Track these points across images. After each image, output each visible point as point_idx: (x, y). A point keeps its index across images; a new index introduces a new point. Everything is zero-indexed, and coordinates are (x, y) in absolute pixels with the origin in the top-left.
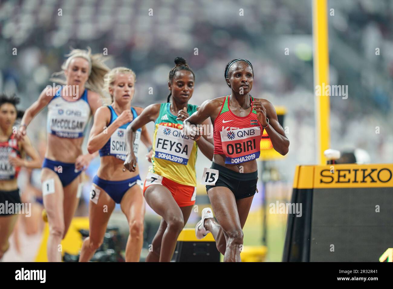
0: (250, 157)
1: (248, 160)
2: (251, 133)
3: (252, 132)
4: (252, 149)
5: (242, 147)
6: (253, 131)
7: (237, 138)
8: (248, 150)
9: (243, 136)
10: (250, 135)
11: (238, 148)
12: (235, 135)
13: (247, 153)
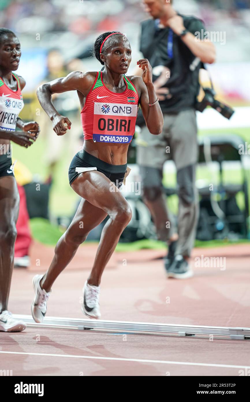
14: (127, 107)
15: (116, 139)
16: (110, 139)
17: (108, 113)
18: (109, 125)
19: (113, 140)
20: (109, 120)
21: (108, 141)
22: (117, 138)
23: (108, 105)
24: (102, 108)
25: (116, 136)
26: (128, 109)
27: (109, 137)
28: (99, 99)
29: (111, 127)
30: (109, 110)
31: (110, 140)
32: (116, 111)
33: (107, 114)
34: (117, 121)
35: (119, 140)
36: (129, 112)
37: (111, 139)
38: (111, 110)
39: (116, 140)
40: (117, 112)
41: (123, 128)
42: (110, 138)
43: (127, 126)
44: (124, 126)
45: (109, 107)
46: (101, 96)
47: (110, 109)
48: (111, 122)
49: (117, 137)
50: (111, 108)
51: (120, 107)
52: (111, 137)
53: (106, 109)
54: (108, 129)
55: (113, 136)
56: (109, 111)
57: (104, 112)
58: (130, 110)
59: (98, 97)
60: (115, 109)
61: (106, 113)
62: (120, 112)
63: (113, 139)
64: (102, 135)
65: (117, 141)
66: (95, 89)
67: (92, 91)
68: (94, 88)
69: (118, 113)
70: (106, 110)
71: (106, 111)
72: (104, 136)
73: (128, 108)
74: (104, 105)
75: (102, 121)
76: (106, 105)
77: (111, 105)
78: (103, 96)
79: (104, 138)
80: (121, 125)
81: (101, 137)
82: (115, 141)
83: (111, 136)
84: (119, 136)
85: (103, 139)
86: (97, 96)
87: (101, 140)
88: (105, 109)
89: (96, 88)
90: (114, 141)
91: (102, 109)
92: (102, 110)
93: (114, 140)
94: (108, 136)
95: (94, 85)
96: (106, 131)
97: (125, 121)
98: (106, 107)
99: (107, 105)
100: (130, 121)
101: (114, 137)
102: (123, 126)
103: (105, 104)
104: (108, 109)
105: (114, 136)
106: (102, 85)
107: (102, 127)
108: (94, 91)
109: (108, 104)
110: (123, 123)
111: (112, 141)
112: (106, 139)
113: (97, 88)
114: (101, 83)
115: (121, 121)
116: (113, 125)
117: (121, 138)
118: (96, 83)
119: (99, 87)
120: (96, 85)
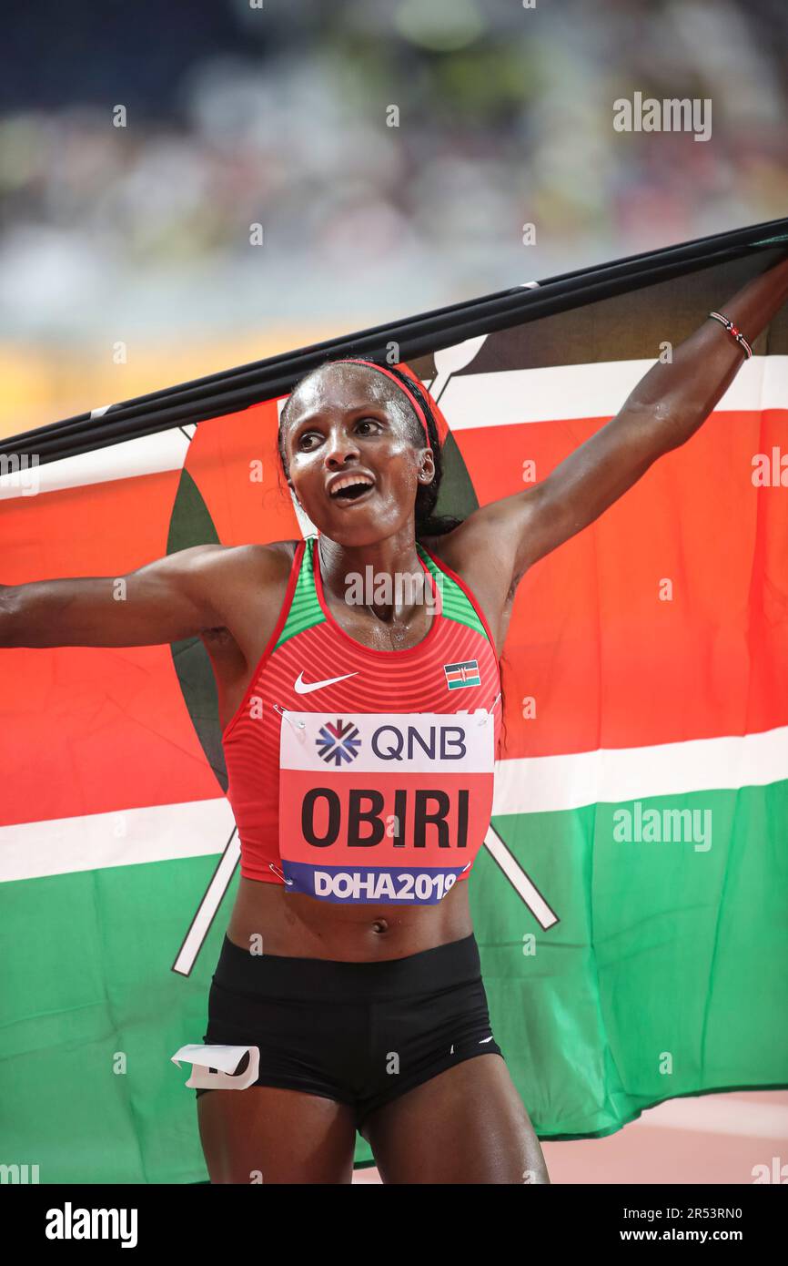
14: (444, 730)
15: (398, 886)
16: (363, 885)
17: (349, 760)
18: (356, 817)
19: (380, 891)
20: (356, 796)
21: (357, 895)
22: (405, 882)
23: (350, 725)
24: (321, 737)
25: (395, 872)
26: (451, 736)
27: (357, 876)
29: (366, 830)
30: (356, 748)
31: (363, 891)
32: (390, 749)
33: (345, 767)
34: (401, 796)
35: (412, 890)
36: (456, 750)
37: (369, 885)
38: (365, 749)
39: (397, 892)
40: (395, 754)
41: (432, 830)
42: (364, 879)
43: (452, 819)
44: (439, 820)
45: (356, 732)
46: (313, 681)
47: (359, 743)
48: (366, 805)
49: (401, 878)
50: (365, 736)
51: (412, 731)
52: (371, 877)
53: (339, 743)
54: (354, 840)
55: (377, 871)
56: (355, 754)
57: (327, 760)
58: (459, 743)
59: (301, 687)
60: (388, 740)
61: (338, 763)
62: (410, 756)
63: (379, 888)
64: (320, 869)
65: (403, 895)
66: (284, 645)
67: (274, 655)
68: (285, 634)
69: (400, 759)
70: (338, 748)
72: (333, 871)
73: (448, 733)
74: (329, 725)
75: (322, 805)
76: (340, 722)
77: (366, 723)
78: (323, 679)
79: (333, 885)
80: (421, 819)
81: (318, 876)
82: (392, 896)
83: (371, 870)
84: (415, 872)
85: (327, 885)
86: (296, 677)
87: (318, 891)
88: (333, 744)
89: (291, 639)
90: (384, 896)
91: (318, 742)
92: (321, 747)
93: (385, 891)
94: (350, 871)
95: (281, 626)
96: (340, 850)
97: (443, 798)
98: (340, 733)
99: (344, 725)
100: (464, 795)
101: (385, 877)
102: (432, 819)
103: (333, 718)
104: (352, 742)
105: (385, 870)
106: (321, 617)
107: (321, 831)
108: (282, 655)
109: (347, 718)
110: (433, 806)
111: (377, 896)
112: (343, 885)
113: (299, 635)
114: (315, 606)
115: (422, 796)
116: (378, 816)
117: (424, 882)
118: (293, 609)
119: (306, 631)
120: (289, 620)
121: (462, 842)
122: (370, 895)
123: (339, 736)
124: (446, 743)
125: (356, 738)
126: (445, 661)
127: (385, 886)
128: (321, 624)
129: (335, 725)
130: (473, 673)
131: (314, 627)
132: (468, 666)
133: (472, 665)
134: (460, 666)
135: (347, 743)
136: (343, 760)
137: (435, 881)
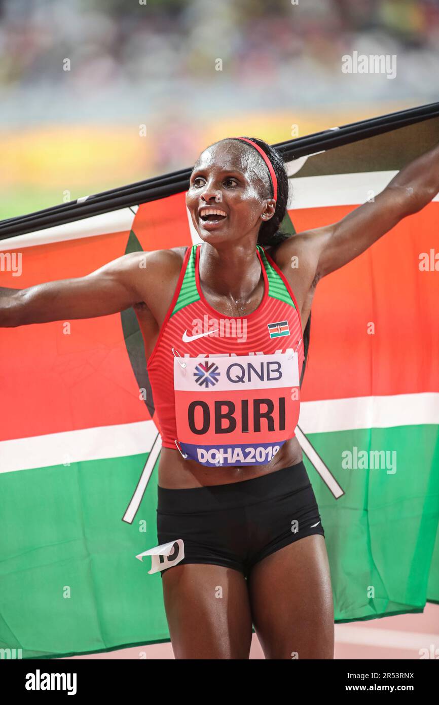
0: (264, 452)
1: (254, 460)
2: (273, 375)
3: (273, 371)
4: (271, 428)
5: (238, 415)
6: (275, 367)
7: (223, 385)
8: (257, 429)
9: (246, 379)
10: (269, 379)
11: (225, 416)
12: (219, 374)
13: (251, 436)
14: (268, 364)
15: (246, 455)
16: (226, 456)
17: (213, 384)
18: (219, 417)
19: (235, 458)
20: (218, 405)
21: (222, 462)
22: (250, 452)
23: (213, 364)
24: (196, 372)
25: (243, 447)
26: (272, 367)
27: (222, 450)
28: (189, 343)
29: (225, 424)
30: (217, 377)
32: (237, 376)
33: (211, 388)
34: (245, 403)
35: (254, 457)
36: (276, 375)
37: (229, 455)
38: (223, 378)
39: (245, 458)
40: (241, 380)
41: (264, 422)
42: (226, 452)
43: (275, 415)
44: (268, 416)
45: (217, 368)
48: (225, 410)
49: (247, 450)
50: (222, 370)
51: (250, 366)
52: (230, 450)
53: (207, 375)
54: (219, 430)
55: (233, 447)
56: (217, 380)
57: (201, 384)
58: (277, 370)
60: (236, 372)
61: (207, 386)
62: (249, 380)
63: (235, 456)
64: (200, 447)
65: (249, 460)
66: (176, 314)
67: (171, 319)
68: (177, 308)
69: (243, 382)
70: (207, 378)
71: (206, 381)
72: (207, 448)
73: (270, 365)
74: (201, 365)
75: (199, 410)
76: (207, 362)
77: (221, 361)
79: (208, 456)
80: (258, 416)
81: (200, 451)
82: (243, 461)
83: (230, 446)
84: (255, 447)
85: (205, 457)
86: (183, 333)
87: (201, 460)
88: (204, 375)
89: (180, 310)
90: (238, 461)
91: (195, 374)
92: (197, 377)
93: (238, 458)
94: (218, 448)
95: (174, 302)
96: (211, 436)
97: (270, 403)
98: (207, 369)
99: (209, 364)
101: (238, 450)
102: (263, 416)
103: (203, 360)
104: (215, 374)
105: (238, 446)
106: (198, 297)
107: (199, 425)
108: (174, 318)
110: (264, 408)
111: (234, 461)
112: (213, 456)
113: (185, 308)
114: (194, 290)
115: (257, 403)
116: (232, 416)
117: (261, 452)
118: (181, 292)
119: (189, 305)
120: (180, 299)
121: (282, 427)
122: (229, 461)
123: (207, 371)
124: (270, 371)
125: (217, 372)
126: (268, 322)
127: (238, 455)
128: (197, 301)
129: (204, 365)
130: (286, 328)
131: (193, 303)
132: (282, 324)
133: (285, 324)
134: (277, 325)
135: (211, 375)
136: (210, 384)
137: (266, 451)
